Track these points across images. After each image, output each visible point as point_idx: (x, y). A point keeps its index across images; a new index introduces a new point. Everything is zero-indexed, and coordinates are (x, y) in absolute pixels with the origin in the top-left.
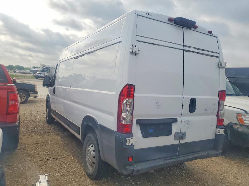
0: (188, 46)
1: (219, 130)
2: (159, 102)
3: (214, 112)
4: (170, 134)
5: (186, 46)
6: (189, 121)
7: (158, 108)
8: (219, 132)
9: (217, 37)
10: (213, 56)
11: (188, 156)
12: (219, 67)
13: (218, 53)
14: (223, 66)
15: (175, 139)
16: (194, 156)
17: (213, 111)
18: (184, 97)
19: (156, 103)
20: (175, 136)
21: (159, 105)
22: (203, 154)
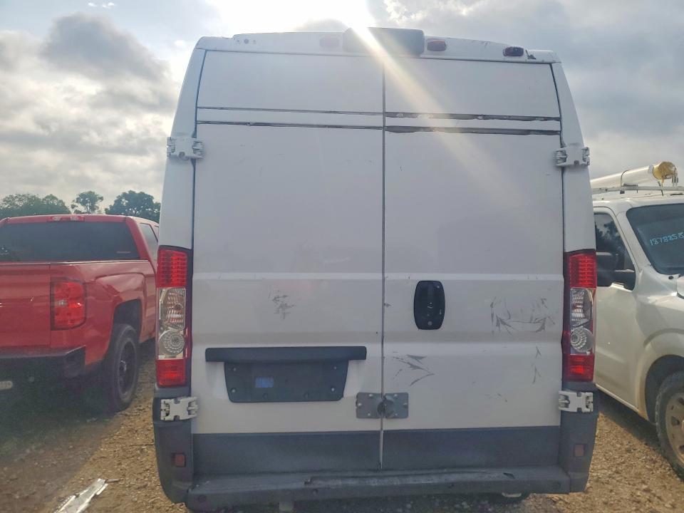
0: (404, 113)
1: (567, 398)
2: (285, 296)
3: (543, 328)
4: (338, 396)
5: (393, 115)
6: (421, 358)
7: (284, 314)
8: (566, 401)
9: (550, 64)
10: (527, 132)
11: (416, 475)
12: (563, 169)
13: (559, 119)
14: (573, 163)
15: (361, 413)
16: (446, 480)
17: (538, 327)
18: (387, 279)
19: (276, 299)
20: (360, 404)
21: (284, 306)
22: (486, 476)
